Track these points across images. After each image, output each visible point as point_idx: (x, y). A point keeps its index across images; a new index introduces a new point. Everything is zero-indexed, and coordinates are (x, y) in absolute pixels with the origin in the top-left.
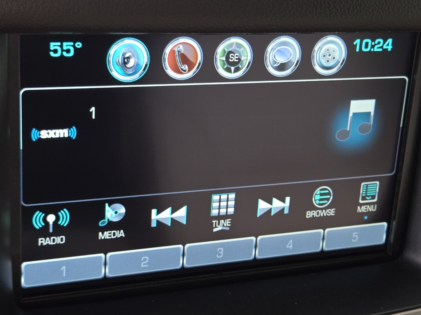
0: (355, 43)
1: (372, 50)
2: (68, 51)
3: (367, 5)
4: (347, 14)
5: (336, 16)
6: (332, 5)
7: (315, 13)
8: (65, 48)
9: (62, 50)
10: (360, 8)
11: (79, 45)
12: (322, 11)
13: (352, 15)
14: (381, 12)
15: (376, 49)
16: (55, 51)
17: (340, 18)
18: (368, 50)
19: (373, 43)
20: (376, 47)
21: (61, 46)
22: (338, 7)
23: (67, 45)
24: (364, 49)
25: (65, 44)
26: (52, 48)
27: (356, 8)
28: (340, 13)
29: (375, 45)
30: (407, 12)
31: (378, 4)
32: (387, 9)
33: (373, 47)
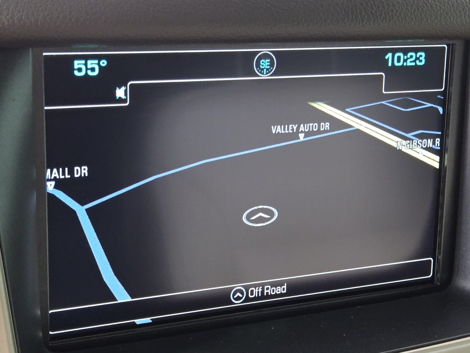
0: (387, 57)
1: (405, 64)
2: (93, 70)
3: (399, 11)
4: (379, 20)
5: (368, 23)
6: (363, 12)
7: (347, 20)
8: (89, 66)
9: (87, 69)
10: (392, 14)
11: (104, 63)
12: (354, 17)
13: (384, 21)
14: (414, 18)
15: (409, 64)
16: (80, 70)
17: (372, 24)
18: (400, 64)
19: (405, 57)
20: (409, 61)
21: (86, 64)
22: (370, 13)
23: (92, 63)
24: (396, 64)
25: (89, 62)
26: (76, 67)
27: (388, 14)
28: (372, 20)
29: (407, 59)
30: (439, 18)
31: (410, 9)
32: (419, 15)
33: (405, 61)
